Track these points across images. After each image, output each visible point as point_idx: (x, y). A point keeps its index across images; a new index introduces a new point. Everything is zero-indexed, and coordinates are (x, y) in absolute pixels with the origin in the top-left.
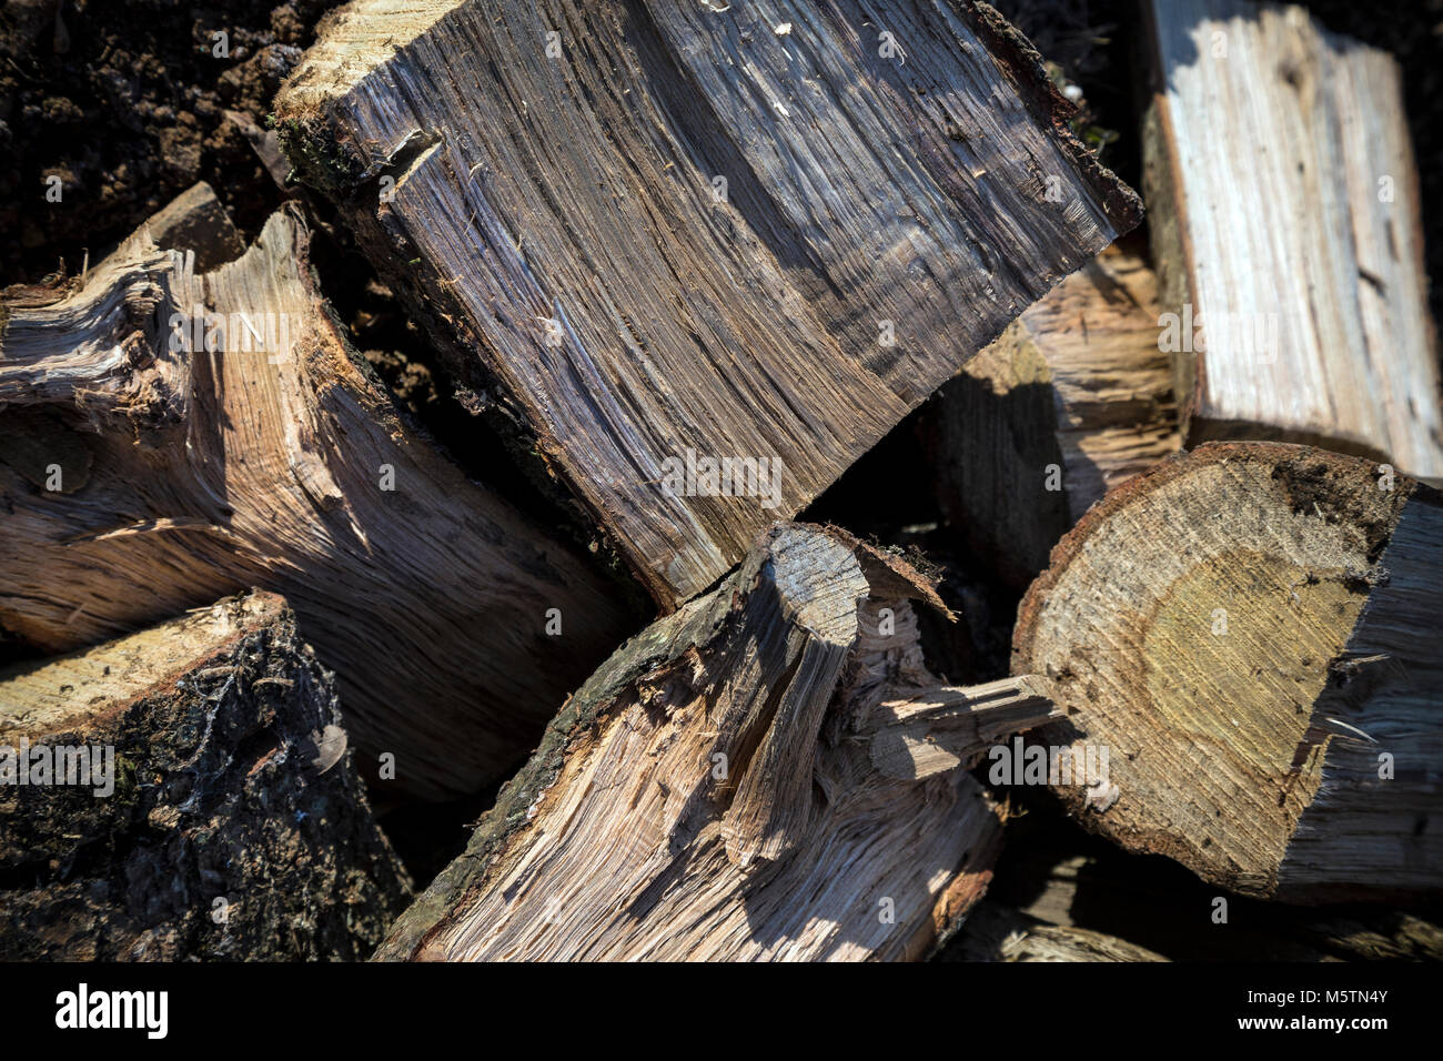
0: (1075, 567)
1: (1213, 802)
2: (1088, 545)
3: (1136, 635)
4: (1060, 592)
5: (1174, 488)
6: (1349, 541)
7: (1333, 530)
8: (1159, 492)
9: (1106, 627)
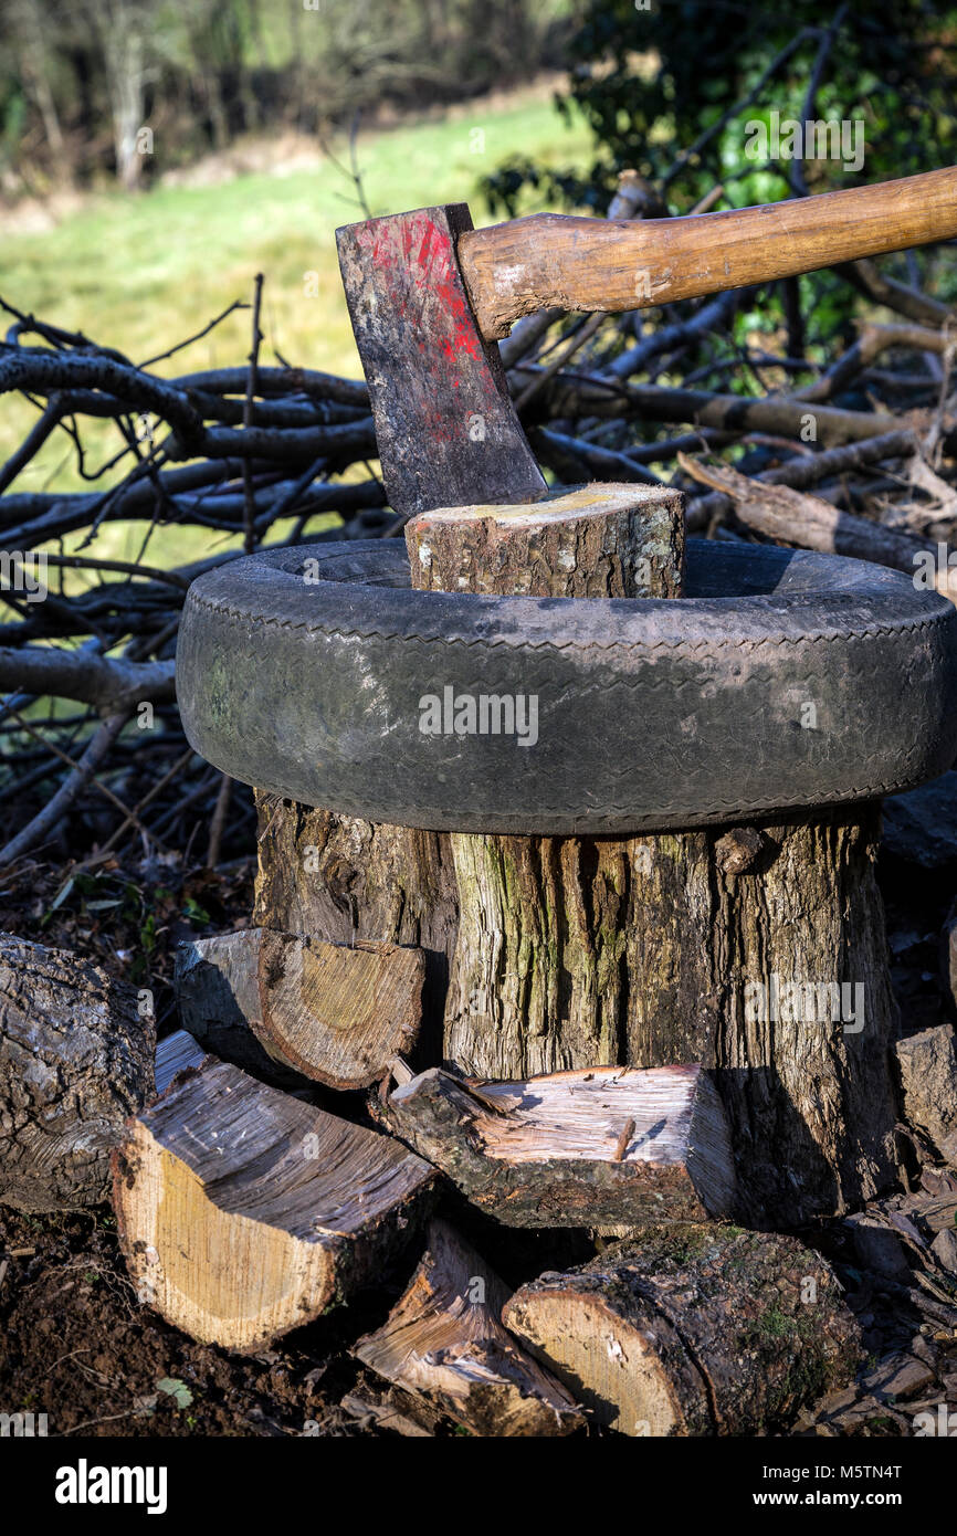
0: (324, 1068)
1: (397, 983)
2: (314, 1064)
3: (343, 1033)
4: (335, 1073)
5: (284, 1033)
6: (291, 950)
7: (288, 958)
8: (287, 1039)
9: (343, 1048)
